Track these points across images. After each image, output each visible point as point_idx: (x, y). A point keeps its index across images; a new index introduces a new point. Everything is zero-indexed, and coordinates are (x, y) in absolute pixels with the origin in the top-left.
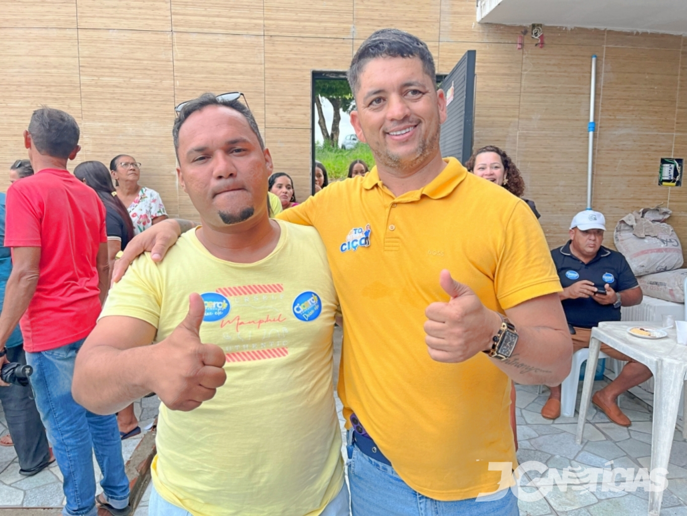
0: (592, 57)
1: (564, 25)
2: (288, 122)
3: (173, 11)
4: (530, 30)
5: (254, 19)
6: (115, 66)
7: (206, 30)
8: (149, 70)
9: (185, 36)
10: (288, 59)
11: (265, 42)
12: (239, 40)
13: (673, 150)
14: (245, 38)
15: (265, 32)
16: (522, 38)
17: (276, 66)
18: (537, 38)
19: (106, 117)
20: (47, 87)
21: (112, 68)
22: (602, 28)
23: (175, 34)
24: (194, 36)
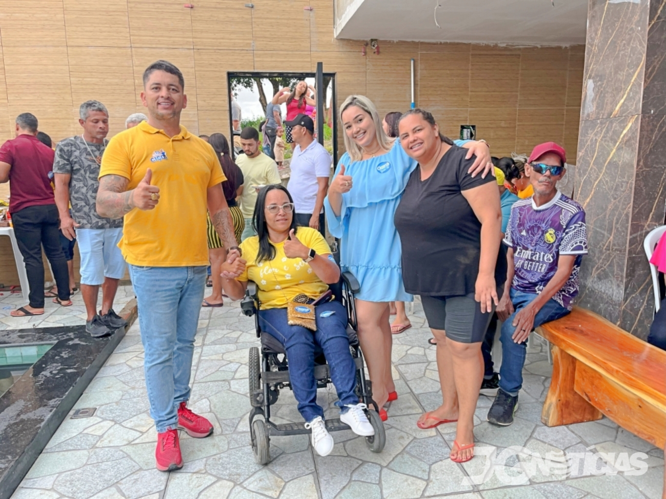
0: (410, 60)
1: (392, 39)
2: (213, 106)
3: (131, 34)
4: (370, 43)
5: (186, 38)
6: (94, 71)
7: (154, 46)
8: (117, 73)
9: (140, 50)
10: (211, 64)
11: (195, 53)
13: (468, 119)
14: (180, 50)
15: (194, 47)
16: (365, 49)
17: (203, 69)
18: (374, 48)
20: (48, 85)
21: (92, 72)
22: (417, 40)
23: (133, 49)
24: (147, 50)
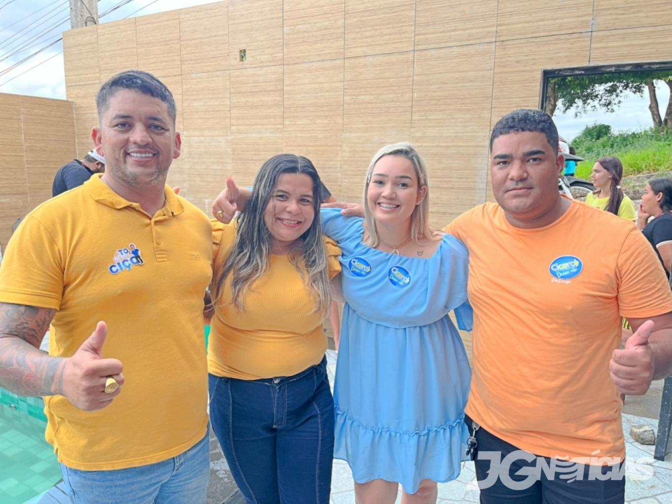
3: (416, 32)
5: (488, 27)
6: (369, 86)
7: (442, 45)
8: (394, 86)
9: (424, 53)
10: (518, 62)
11: (497, 47)
12: (471, 50)
14: (477, 47)
15: (497, 38)
17: (505, 70)
19: (359, 129)
20: (322, 107)
21: (367, 87)
23: (416, 53)
24: (433, 52)
